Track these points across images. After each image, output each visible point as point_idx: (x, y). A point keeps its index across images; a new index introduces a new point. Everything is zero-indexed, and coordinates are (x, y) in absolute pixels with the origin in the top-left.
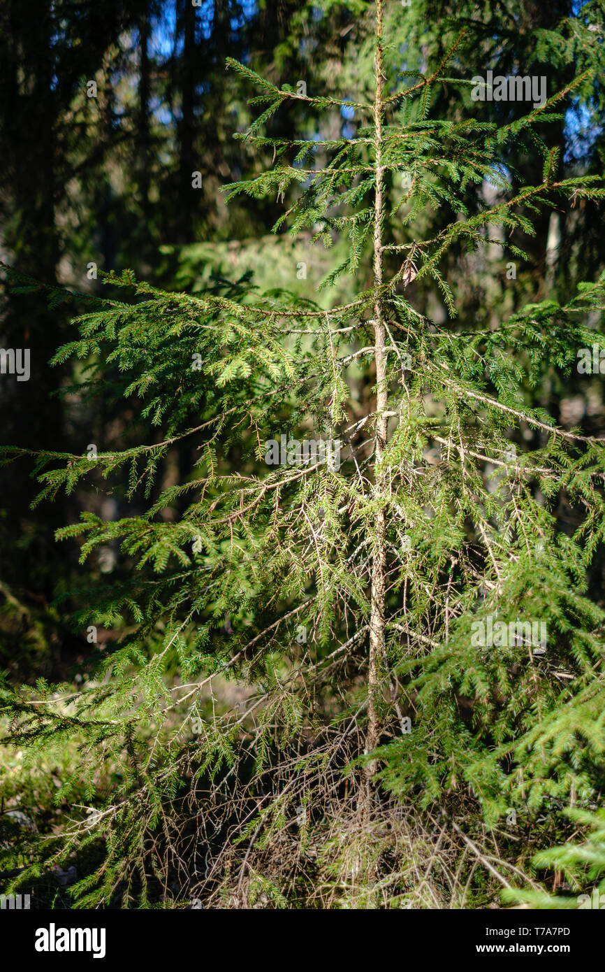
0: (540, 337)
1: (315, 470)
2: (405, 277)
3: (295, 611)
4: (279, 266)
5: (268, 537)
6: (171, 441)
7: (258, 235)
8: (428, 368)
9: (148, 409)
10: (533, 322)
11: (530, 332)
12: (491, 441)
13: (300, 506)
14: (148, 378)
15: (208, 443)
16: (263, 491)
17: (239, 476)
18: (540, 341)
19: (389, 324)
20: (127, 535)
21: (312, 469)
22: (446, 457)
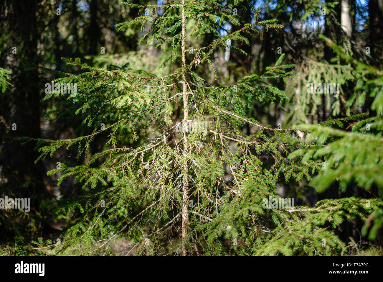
0: (251, 89)
1: (158, 145)
2: (196, 62)
3: (150, 206)
4: (136, 64)
5: (139, 174)
6: (96, 133)
7: (127, 52)
8: (206, 101)
9: (85, 120)
10: (248, 83)
11: (247, 87)
12: (233, 132)
13: (152, 160)
14: (86, 106)
15: (112, 134)
16: (136, 154)
17: (126, 148)
18: (251, 91)
19: (189, 83)
20: (78, 174)
21: (157, 145)
22: (215, 138)
